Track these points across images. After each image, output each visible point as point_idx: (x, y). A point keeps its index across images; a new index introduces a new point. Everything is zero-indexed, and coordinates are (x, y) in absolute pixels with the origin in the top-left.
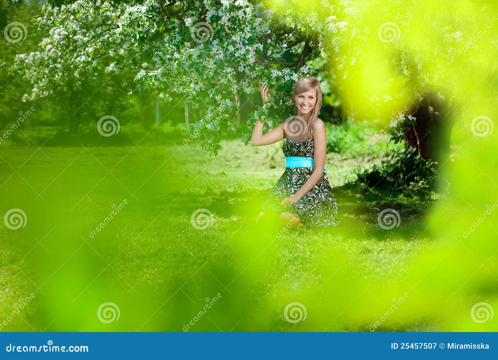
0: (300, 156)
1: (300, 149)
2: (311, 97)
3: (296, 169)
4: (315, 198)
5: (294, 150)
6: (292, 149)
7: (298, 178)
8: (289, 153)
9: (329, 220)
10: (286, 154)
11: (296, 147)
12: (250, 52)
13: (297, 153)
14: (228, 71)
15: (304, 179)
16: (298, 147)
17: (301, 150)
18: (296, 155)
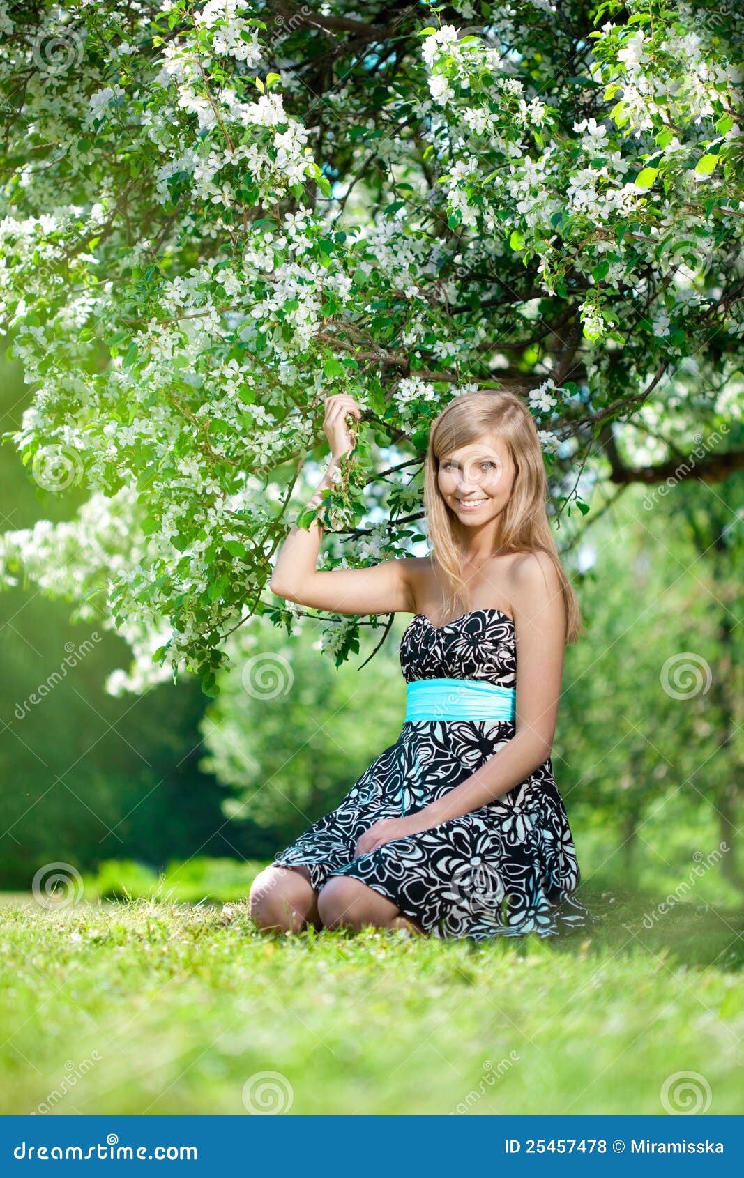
0: (451, 676)
1: (454, 647)
2: (486, 465)
3: (429, 726)
4: (480, 834)
5: (435, 652)
6: (427, 651)
7: (432, 760)
8: (418, 665)
9: (532, 913)
10: (408, 669)
11: (442, 641)
12: (303, 301)
13: (443, 664)
14: (229, 373)
15: (453, 765)
16: (450, 638)
17: (458, 650)
18: (440, 673)
